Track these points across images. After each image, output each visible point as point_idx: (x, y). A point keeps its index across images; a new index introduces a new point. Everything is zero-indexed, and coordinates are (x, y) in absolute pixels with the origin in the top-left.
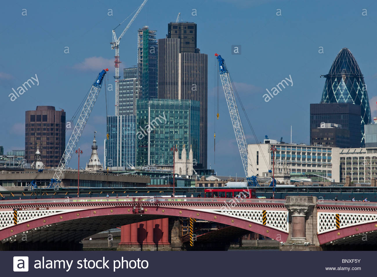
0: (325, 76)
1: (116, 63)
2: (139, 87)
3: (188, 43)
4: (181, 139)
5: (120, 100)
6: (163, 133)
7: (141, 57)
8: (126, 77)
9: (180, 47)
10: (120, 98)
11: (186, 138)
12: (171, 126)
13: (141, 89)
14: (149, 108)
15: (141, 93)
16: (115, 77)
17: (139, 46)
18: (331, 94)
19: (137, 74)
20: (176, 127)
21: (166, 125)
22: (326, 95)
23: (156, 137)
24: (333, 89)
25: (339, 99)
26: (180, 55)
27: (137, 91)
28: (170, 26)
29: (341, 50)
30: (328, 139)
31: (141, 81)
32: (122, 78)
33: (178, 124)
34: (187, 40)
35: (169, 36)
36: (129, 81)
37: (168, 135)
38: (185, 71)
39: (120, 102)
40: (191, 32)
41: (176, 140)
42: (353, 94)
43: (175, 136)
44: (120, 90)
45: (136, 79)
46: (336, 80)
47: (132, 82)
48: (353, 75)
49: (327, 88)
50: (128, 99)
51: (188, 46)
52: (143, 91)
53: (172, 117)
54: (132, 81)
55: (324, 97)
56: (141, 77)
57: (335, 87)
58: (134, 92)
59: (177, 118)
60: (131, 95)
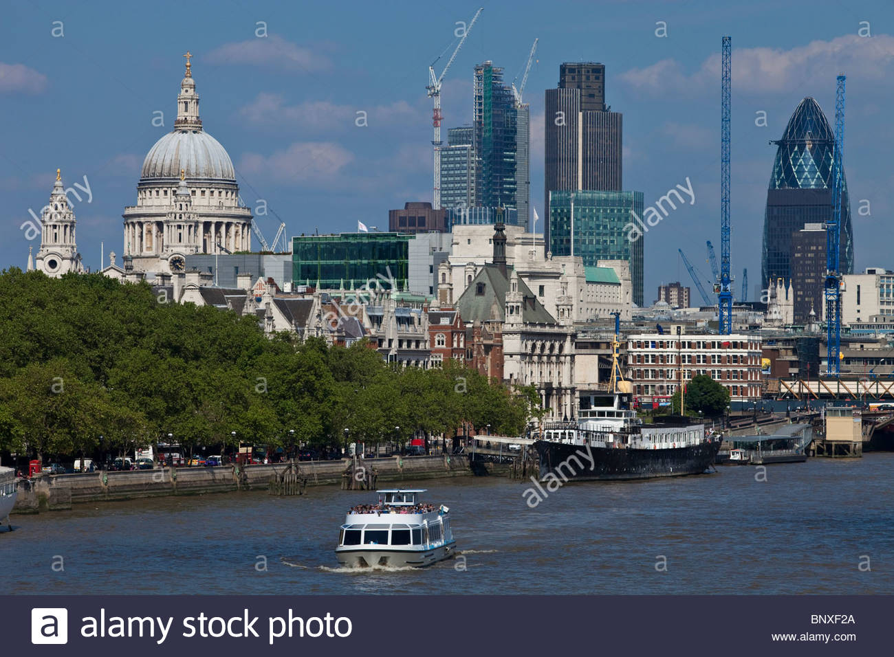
0: (777, 143)
1: (436, 119)
2: (477, 159)
3: (592, 96)
4: (619, 252)
5: (443, 179)
6: (592, 244)
7: (480, 111)
8: (450, 143)
9: (581, 103)
10: (442, 176)
11: (627, 250)
12: (604, 232)
13: (479, 162)
14: (572, 204)
15: (481, 168)
16: (433, 143)
17: (475, 93)
18: (788, 171)
19: (474, 138)
20: (612, 234)
21: (597, 231)
22: (779, 174)
23: (583, 249)
24: (792, 163)
25: (802, 180)
26: (580, 114)
27: (473, 165)
28: (563, 69)
29: (803, 100)
30: (817, 248)
31: (480, 150)
32: (446, 144)
33: (616, 229)
34: (591, 92)
35: (562, 84)
36: (459, 150)
37: (600, 247)
38: (590, 141)
39: (442, 182)
40: (597, 78)
41: (612, 254)
42: (825, 172)
43: (611, 247)
44: (442, 163)
45: (470, 145)
46: (796, 149)
47: (465, 152)
48: (823, 141)
49: (781, 162)
50: (458, 178)
51: (592, 100)
52: (484, 165)
53: (606, 218)
54: (465, 149)
55: (776, 177)
56: (479, 143)
57: (795, 160)
58: (469, 167)
59: (614, 220)
60: (463, 172)
